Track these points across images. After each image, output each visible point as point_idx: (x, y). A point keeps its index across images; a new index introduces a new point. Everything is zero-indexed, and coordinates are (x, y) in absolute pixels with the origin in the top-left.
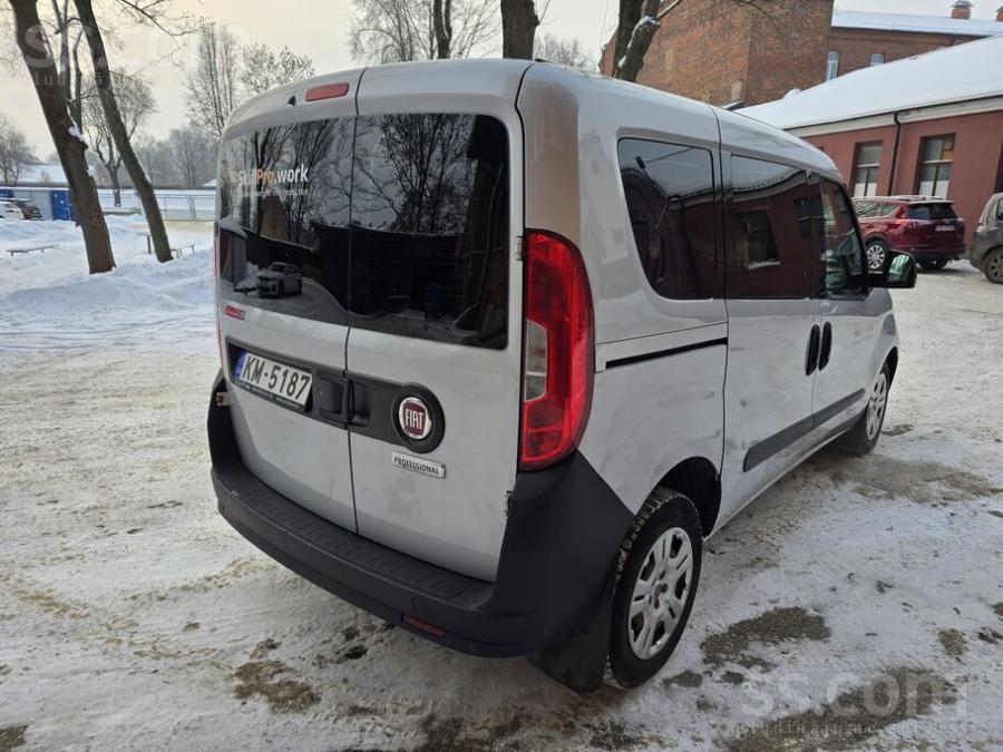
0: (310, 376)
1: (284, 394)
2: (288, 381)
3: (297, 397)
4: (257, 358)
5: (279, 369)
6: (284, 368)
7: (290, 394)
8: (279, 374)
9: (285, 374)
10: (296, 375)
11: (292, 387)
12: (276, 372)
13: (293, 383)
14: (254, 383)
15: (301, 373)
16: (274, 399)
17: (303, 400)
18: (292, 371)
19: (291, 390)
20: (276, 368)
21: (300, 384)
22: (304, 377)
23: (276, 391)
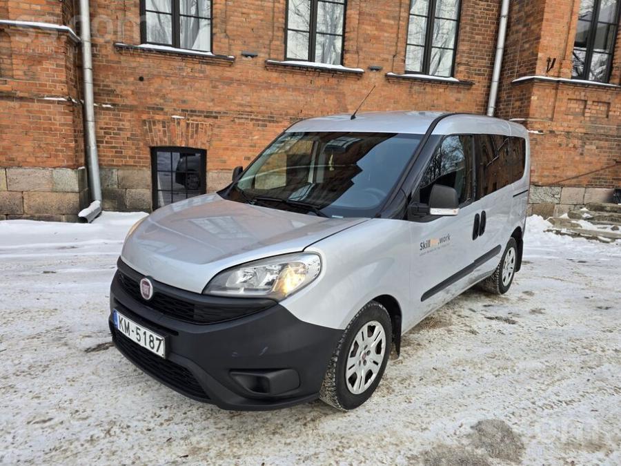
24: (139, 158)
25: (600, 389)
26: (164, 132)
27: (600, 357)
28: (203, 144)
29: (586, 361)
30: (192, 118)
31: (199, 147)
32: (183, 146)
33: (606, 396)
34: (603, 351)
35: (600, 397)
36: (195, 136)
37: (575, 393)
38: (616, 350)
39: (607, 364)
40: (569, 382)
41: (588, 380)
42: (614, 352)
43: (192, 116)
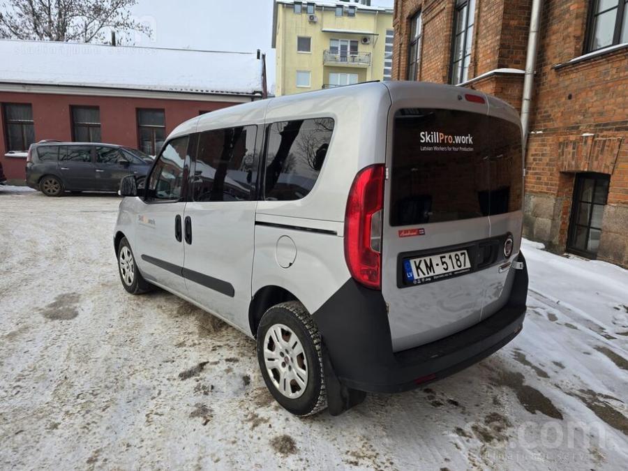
0: (465, 251)
1: (457, 268)
2: (454, 261)
3: (465, 266)
4: (422, 259)
5: (444, 257)
6: (447, 255)
7: (460, 267)
8: (447, 260)
9: (450, 257)
10: (456, 255)
11: (458, 262)
12: (444, 260)
13: (458, 260)
14: (431, 274)
15: (459, 253)
16: (453, 275)
17: (468, 265)
18: (453, 254)
19: (459, 264)
20: (441, 258)
21: (462, 258)
22: (462, 254)
23: (451, 269)
24: (552, 185)
25: (35, 369)
26: (573, 153)
27: (64, 403)
28: (607, 167)
29: (70, 388)
30: (602, 134)
31: (602, 171)
32: (586, 170)
33: (26, 366)
34: (67, 413)
35: (31, 362)
36: (600, 156)
37: (49, 354)
38: (55, 426)
39: (49, 399)
40: (62, 359)
41: (50, 370)
42: (56, 422)
43: (601, 131)
